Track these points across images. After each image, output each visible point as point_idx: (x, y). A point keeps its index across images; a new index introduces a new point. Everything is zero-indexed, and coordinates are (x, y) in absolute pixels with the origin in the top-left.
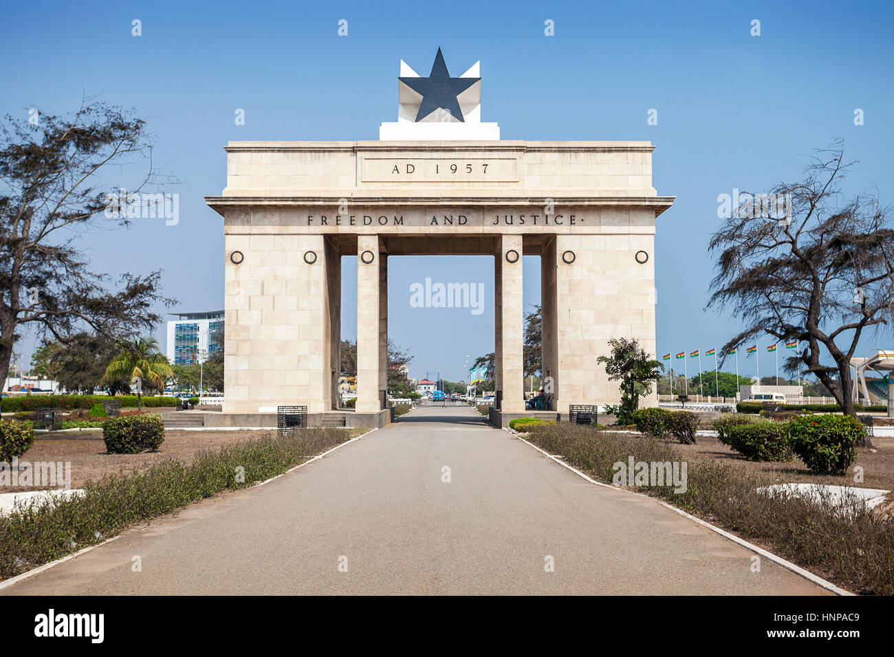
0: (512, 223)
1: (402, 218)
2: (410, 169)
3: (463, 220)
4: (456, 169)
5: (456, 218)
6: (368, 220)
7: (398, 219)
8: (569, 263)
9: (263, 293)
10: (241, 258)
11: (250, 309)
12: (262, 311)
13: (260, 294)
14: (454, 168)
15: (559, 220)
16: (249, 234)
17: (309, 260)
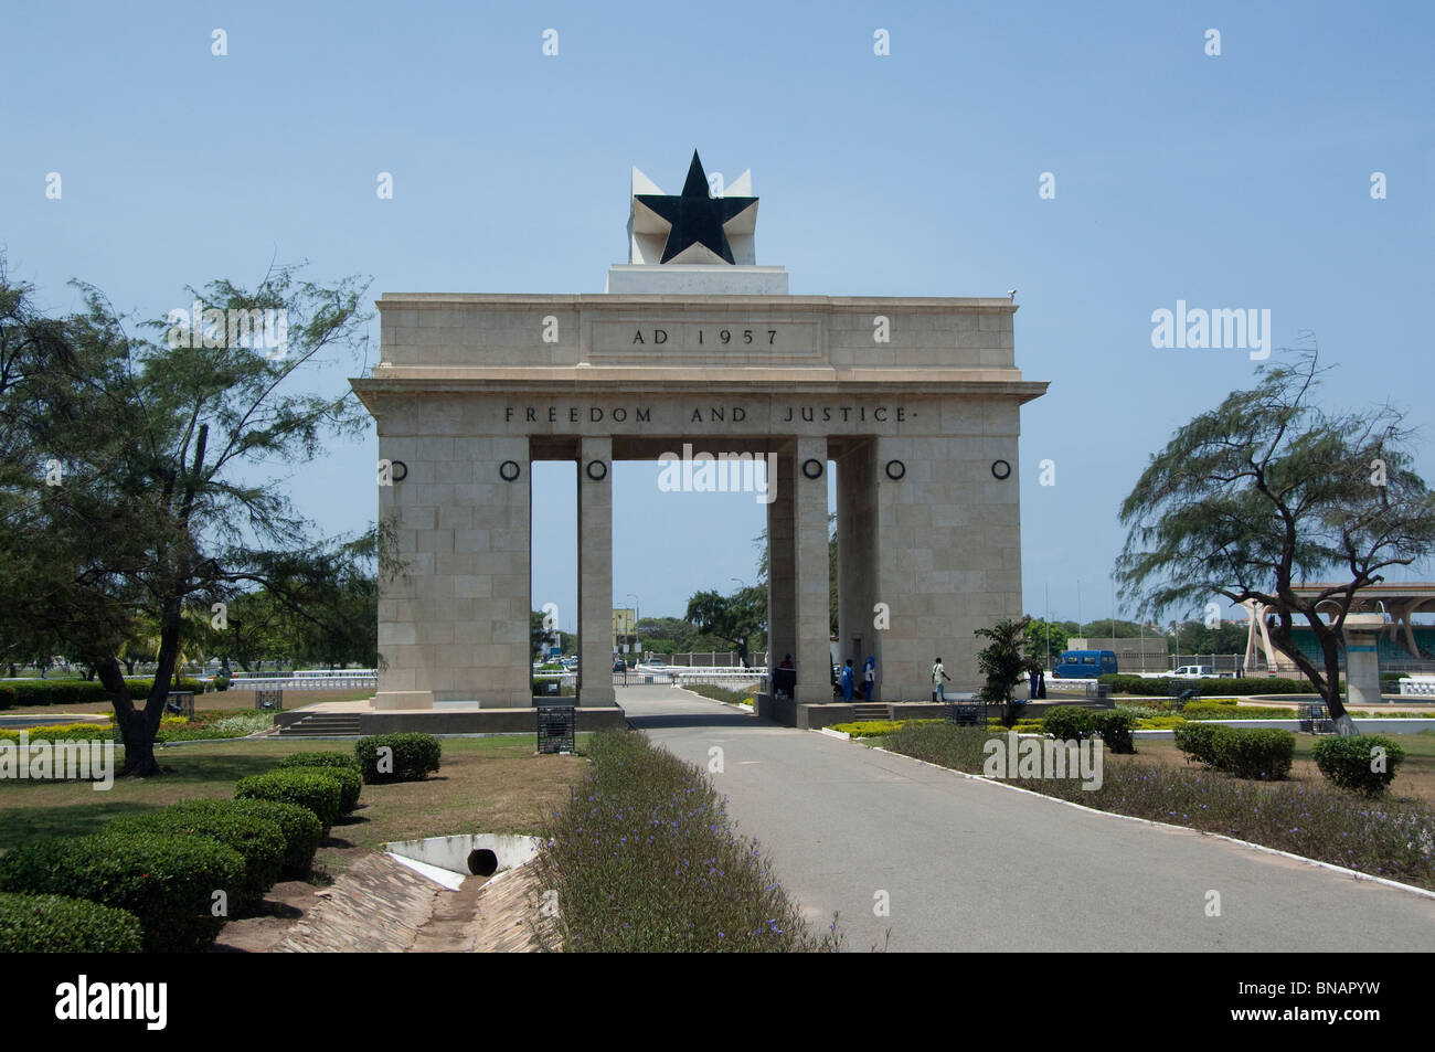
0: (811, 420)
1: (648, 412)
2: (661, 337)
3: (739, 414)
4: (728, 339)
5: (729, 413)
6: (596, 415)
7: (643, 413)
8: (896, 478)
9: (437, 526)
10: (403, 473)
11: (417, 551)
12: (435, 554)
13: (432, 526)
14: (725, 335)
15: (881, 415)
16: (417, 435)
17: (508, 474)
